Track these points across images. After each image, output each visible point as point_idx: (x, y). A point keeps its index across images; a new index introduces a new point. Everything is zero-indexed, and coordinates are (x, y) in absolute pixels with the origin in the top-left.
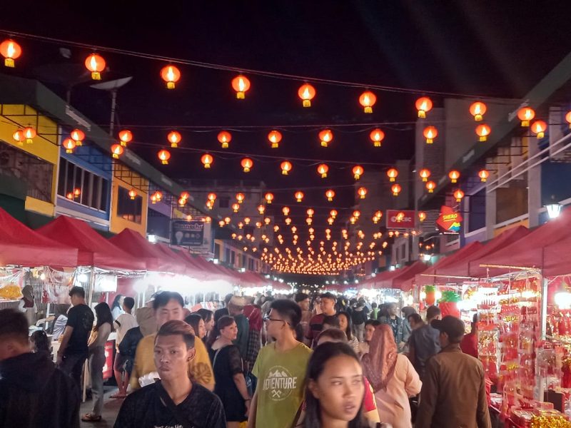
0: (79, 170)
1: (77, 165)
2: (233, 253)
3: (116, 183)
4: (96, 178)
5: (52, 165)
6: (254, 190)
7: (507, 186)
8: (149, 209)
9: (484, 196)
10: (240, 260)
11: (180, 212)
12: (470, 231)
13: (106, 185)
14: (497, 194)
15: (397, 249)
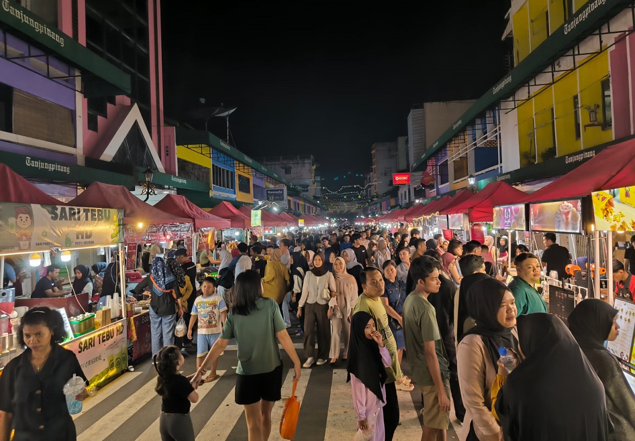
0: (220, 168)
1: (219, 166)
2: (298, 204)
3: (237, 173)
4: (227, 171)
5: (209, 169)
6: (306, 161)
7: (459, 160)
8: (253, 184)
9: (447, 165)
10: (302, 207)
11: (269, 184)
12: (442, 184)
13: (233, 174)
14: (454, 163)
15: (402, 194)
